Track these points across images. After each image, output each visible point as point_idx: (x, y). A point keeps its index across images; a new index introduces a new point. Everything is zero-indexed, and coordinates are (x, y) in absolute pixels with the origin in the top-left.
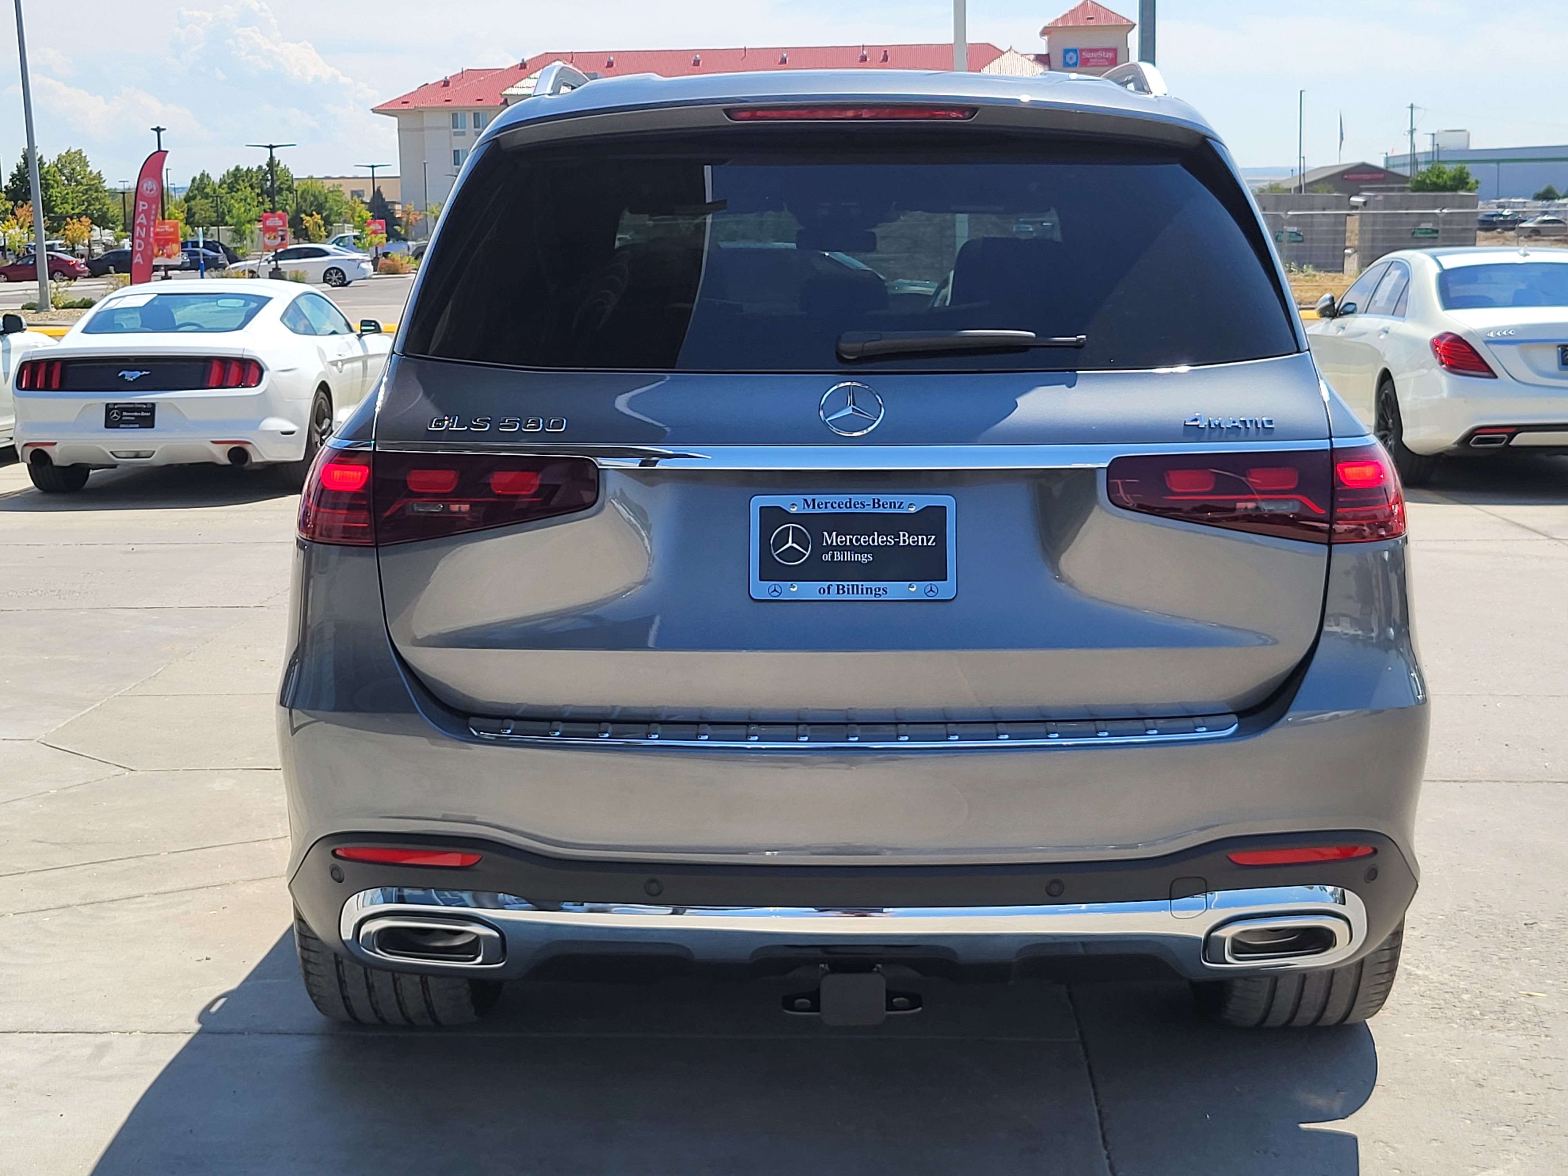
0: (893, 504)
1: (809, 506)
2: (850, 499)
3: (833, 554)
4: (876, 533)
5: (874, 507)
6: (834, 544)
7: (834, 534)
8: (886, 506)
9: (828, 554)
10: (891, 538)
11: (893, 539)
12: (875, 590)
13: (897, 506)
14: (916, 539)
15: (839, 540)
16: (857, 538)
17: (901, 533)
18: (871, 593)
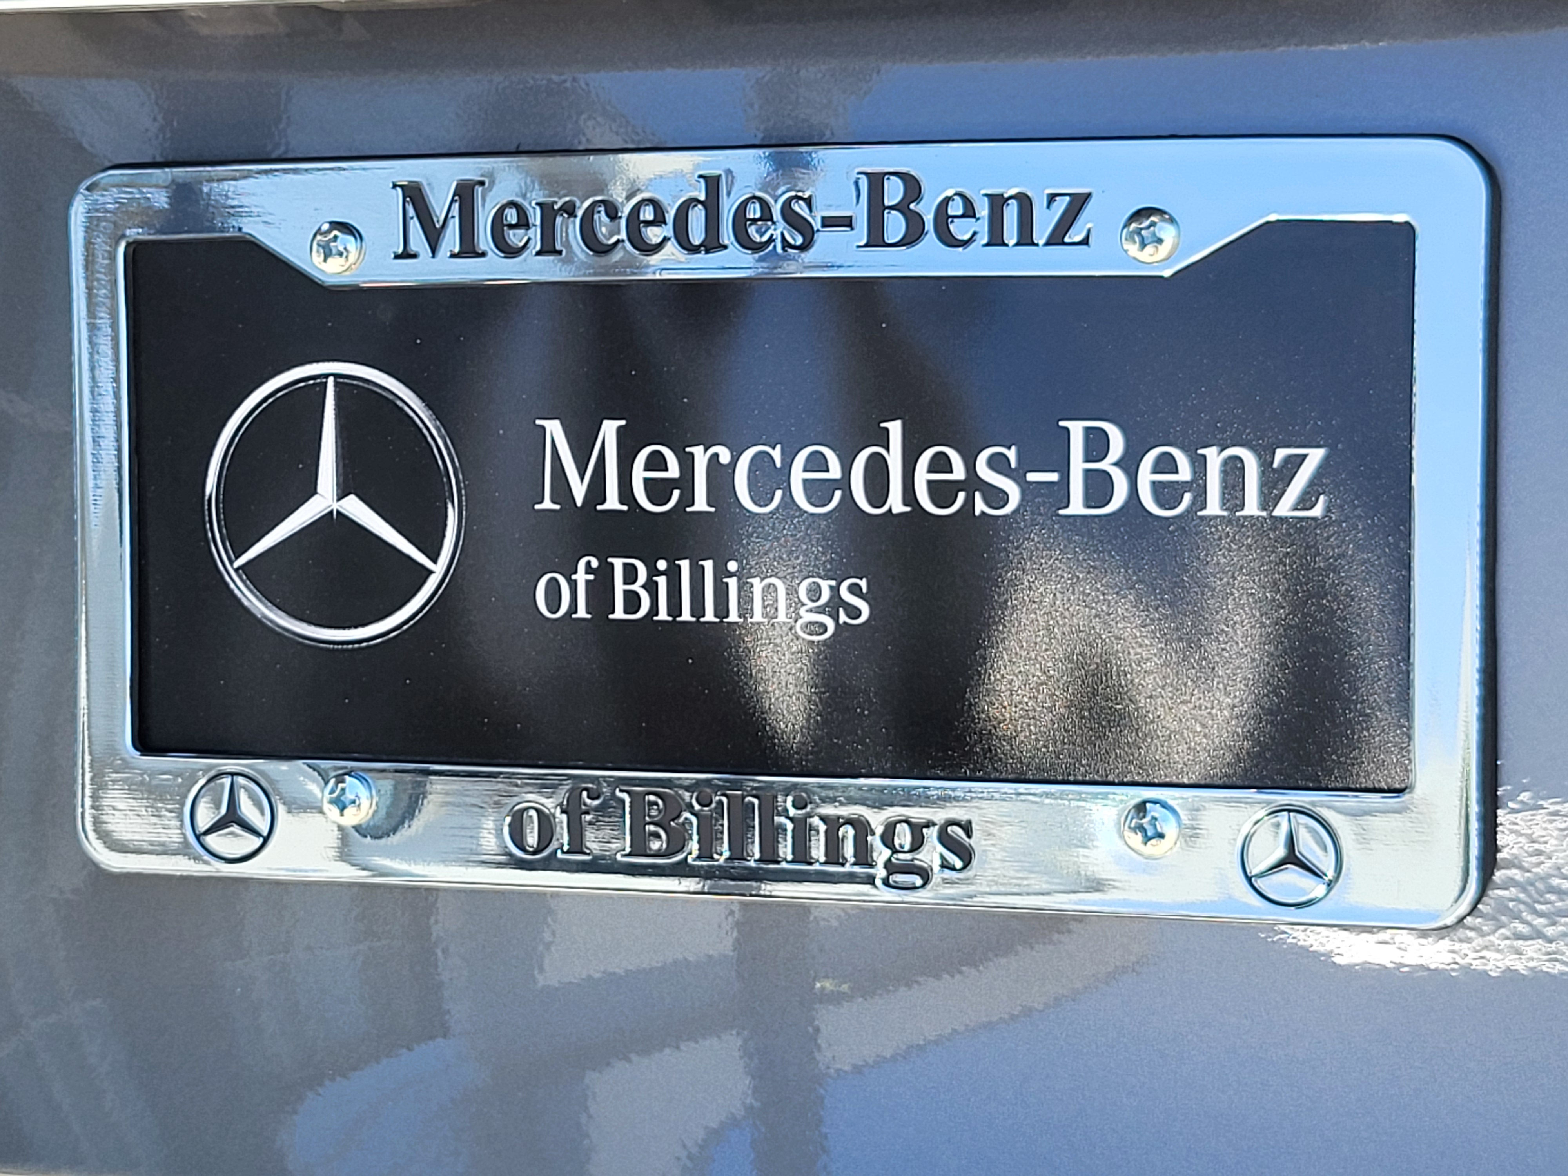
0: (1011, 213)
1: (434, 237)
2: (712, 183)
3: (604, 576)
4: (895, 428)
5: (876, 239)
6: (612, 502)
7: (610, 429)
8: (960, 229)
9: (569, 573)
10: (998, 464)
11: (1017, 475)
12: (888, 839)
13: (1042, 232)
14: (1185, 473)
15: (639, 474)
16: (760, 462)
17: (1076, 429)
18: (864, 856)
